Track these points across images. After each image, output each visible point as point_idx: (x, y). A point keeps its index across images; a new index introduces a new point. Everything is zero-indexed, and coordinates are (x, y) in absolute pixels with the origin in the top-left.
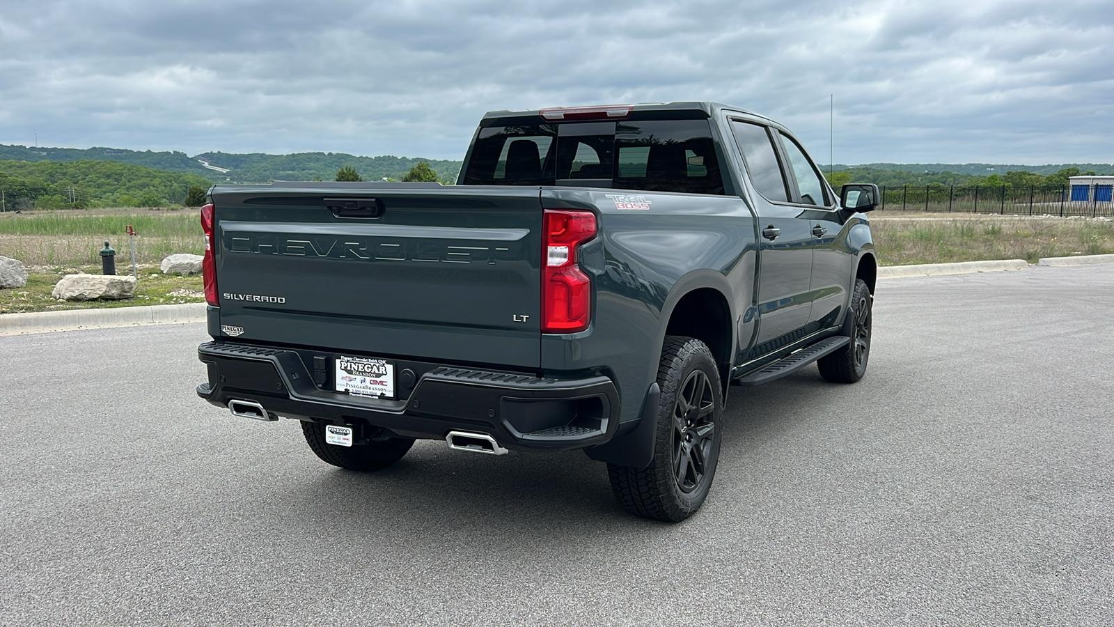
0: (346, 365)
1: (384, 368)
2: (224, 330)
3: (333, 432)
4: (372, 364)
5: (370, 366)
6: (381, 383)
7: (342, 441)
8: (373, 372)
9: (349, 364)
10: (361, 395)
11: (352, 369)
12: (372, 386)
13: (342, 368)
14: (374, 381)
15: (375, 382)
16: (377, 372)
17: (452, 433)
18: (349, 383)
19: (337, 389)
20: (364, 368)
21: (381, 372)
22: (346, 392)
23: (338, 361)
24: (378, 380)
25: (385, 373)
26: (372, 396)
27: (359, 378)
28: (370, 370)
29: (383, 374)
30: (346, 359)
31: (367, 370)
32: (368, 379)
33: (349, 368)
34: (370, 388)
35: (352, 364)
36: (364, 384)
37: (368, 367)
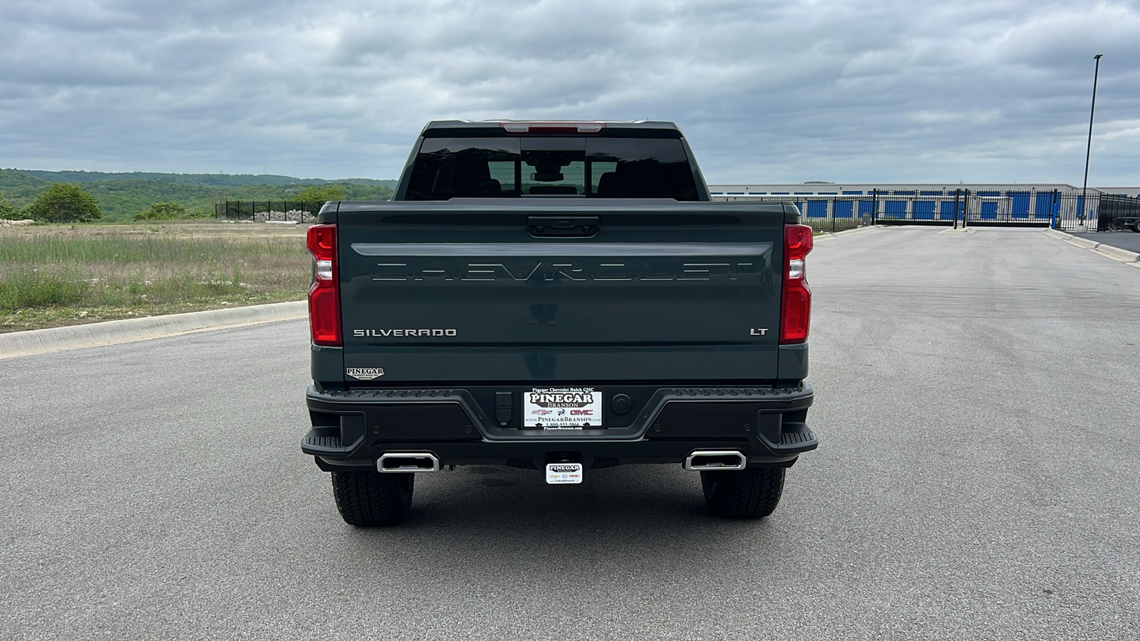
0: (538, 397)
1: (589, 396)
2: (351, 374)
3: (556, 471)
4: (574, 393)
5: (571, 396)
6: (586, 412)
7: (569, 478)
8: (575, 401)
9: (542, 396)
10: (560, 428)
11: (547, 401)
12: (573, 417)
13: (534, 401)
14: (575, 411)
15: (577, 412)
16: (580, 401)
17: (695, 453)
18: (543, 417)
19: (525, 425)
20: (563, 398)
21: (585, 401)
22: (539, 427)
23: (527, 395)
24: (581, 409)
25: (590, 401)
26: (574, 427)
27: (556, 410)
28: (571, 400)
29: (588, 403)
30: (539, 391)
31: (566, 400)
32: (568, 410)
33: (542, 401)
34: (570, 420)
35: (547, 396)
36: (563, 416)
37: (568, 398)
